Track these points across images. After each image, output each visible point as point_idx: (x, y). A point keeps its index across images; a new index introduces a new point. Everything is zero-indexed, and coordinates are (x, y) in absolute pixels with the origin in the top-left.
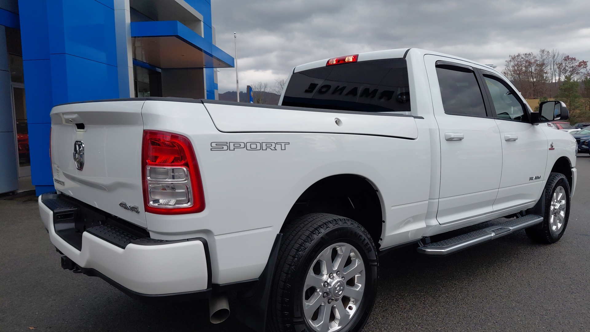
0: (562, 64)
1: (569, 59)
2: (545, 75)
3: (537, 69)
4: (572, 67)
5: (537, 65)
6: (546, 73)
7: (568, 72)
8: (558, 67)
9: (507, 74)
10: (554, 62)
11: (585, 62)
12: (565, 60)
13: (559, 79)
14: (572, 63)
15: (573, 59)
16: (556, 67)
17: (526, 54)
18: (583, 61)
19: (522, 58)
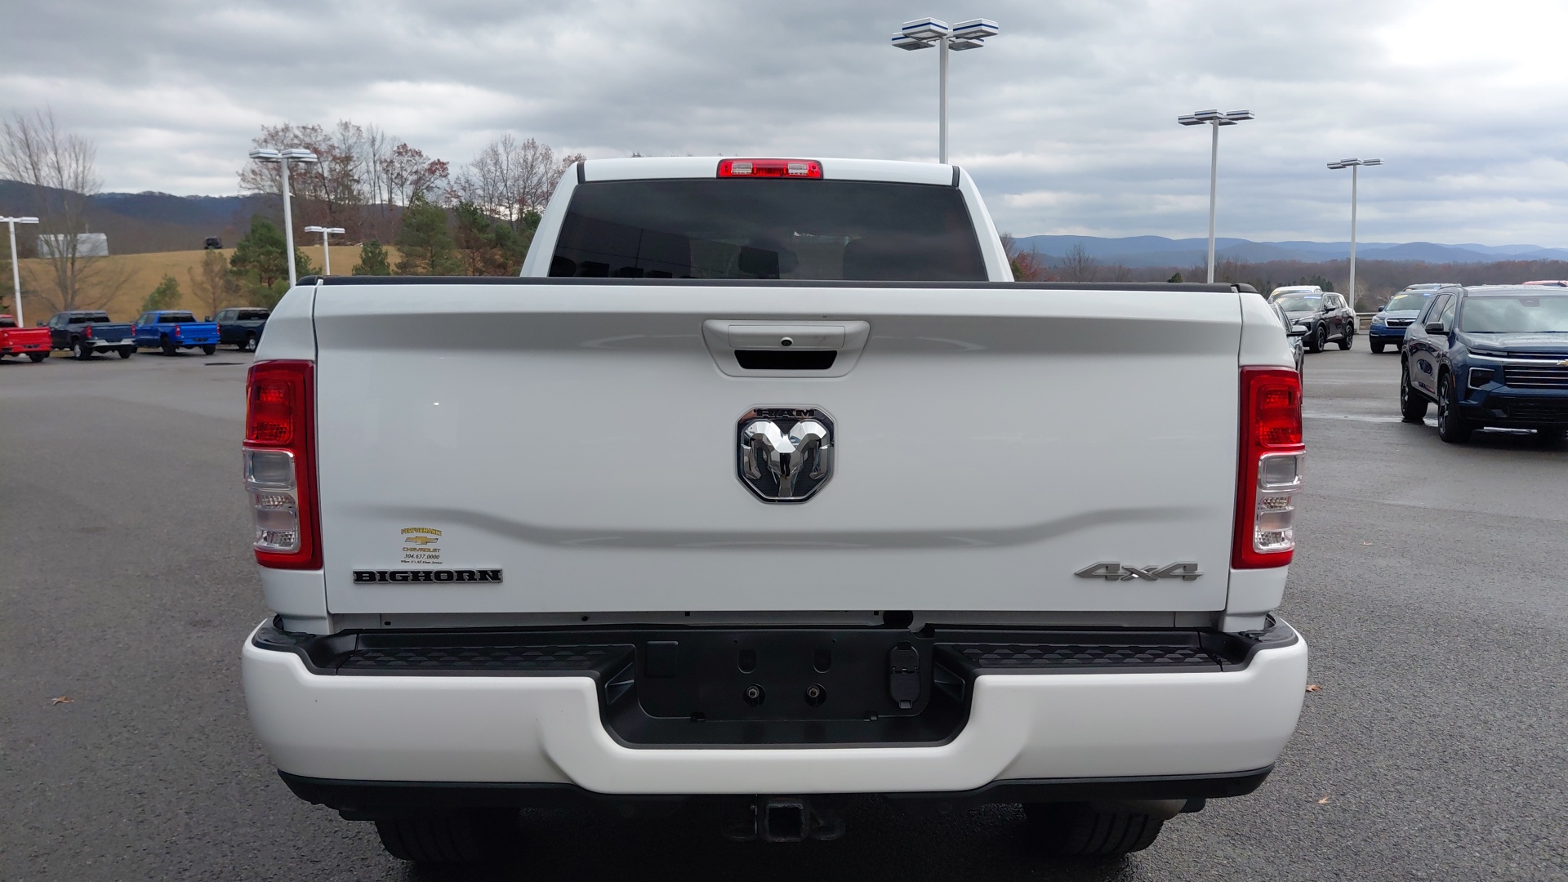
0: (392, 162)
1: (407, 152)
2: (356, 187)
3: (335, 170)
4: (416, 172)
5: (335, 158)
6: (358, 182)
7: (408, 183)
8: (384, 169)
9: (261, 175)
10: (374, 156)
11: (443, 164)
12: (400, 154)
13: (390, 200)
14: (416, 164)
15: (417, 153)
16: (379, 167)
17: (304, 128)
18: (439, 160)
19: (296, 137)
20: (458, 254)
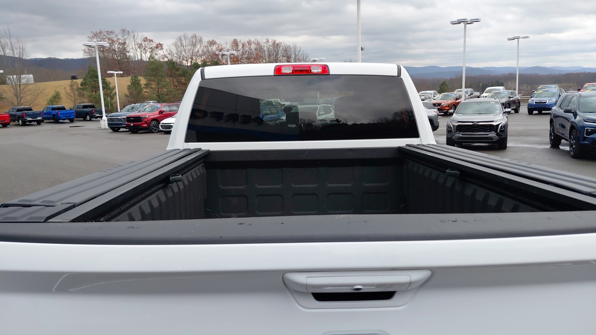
0: (141, 44)
1: (147, 40)
2: (128, 54)
3: (120, 48)
4: (151, 48)
5: (120, 43)
6: (129, 52)
7: (148, 52)
8: (139, 47)
9: (91, 50)
10: (135, 42)
11: (161, 44)
12: (145, 41)
13: (141, 58)
14: (151, 45)
15: (151, 40)
16: (136, 46)
17: (107, 32)
18: (159, 43)
19: (104, 35)
20: (167, 80)
